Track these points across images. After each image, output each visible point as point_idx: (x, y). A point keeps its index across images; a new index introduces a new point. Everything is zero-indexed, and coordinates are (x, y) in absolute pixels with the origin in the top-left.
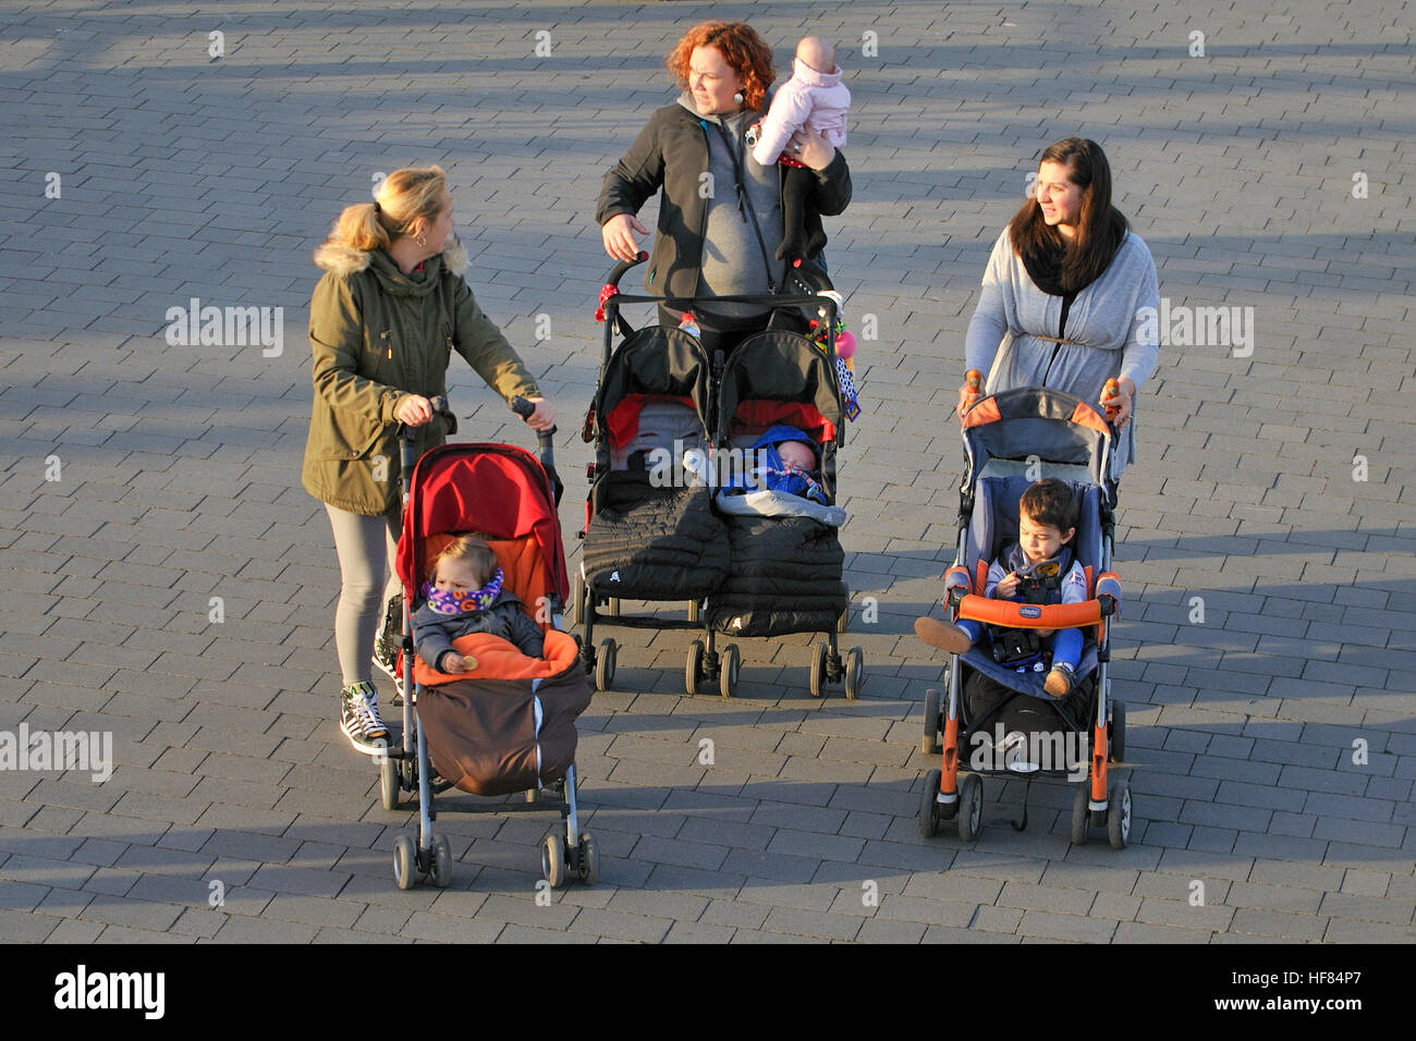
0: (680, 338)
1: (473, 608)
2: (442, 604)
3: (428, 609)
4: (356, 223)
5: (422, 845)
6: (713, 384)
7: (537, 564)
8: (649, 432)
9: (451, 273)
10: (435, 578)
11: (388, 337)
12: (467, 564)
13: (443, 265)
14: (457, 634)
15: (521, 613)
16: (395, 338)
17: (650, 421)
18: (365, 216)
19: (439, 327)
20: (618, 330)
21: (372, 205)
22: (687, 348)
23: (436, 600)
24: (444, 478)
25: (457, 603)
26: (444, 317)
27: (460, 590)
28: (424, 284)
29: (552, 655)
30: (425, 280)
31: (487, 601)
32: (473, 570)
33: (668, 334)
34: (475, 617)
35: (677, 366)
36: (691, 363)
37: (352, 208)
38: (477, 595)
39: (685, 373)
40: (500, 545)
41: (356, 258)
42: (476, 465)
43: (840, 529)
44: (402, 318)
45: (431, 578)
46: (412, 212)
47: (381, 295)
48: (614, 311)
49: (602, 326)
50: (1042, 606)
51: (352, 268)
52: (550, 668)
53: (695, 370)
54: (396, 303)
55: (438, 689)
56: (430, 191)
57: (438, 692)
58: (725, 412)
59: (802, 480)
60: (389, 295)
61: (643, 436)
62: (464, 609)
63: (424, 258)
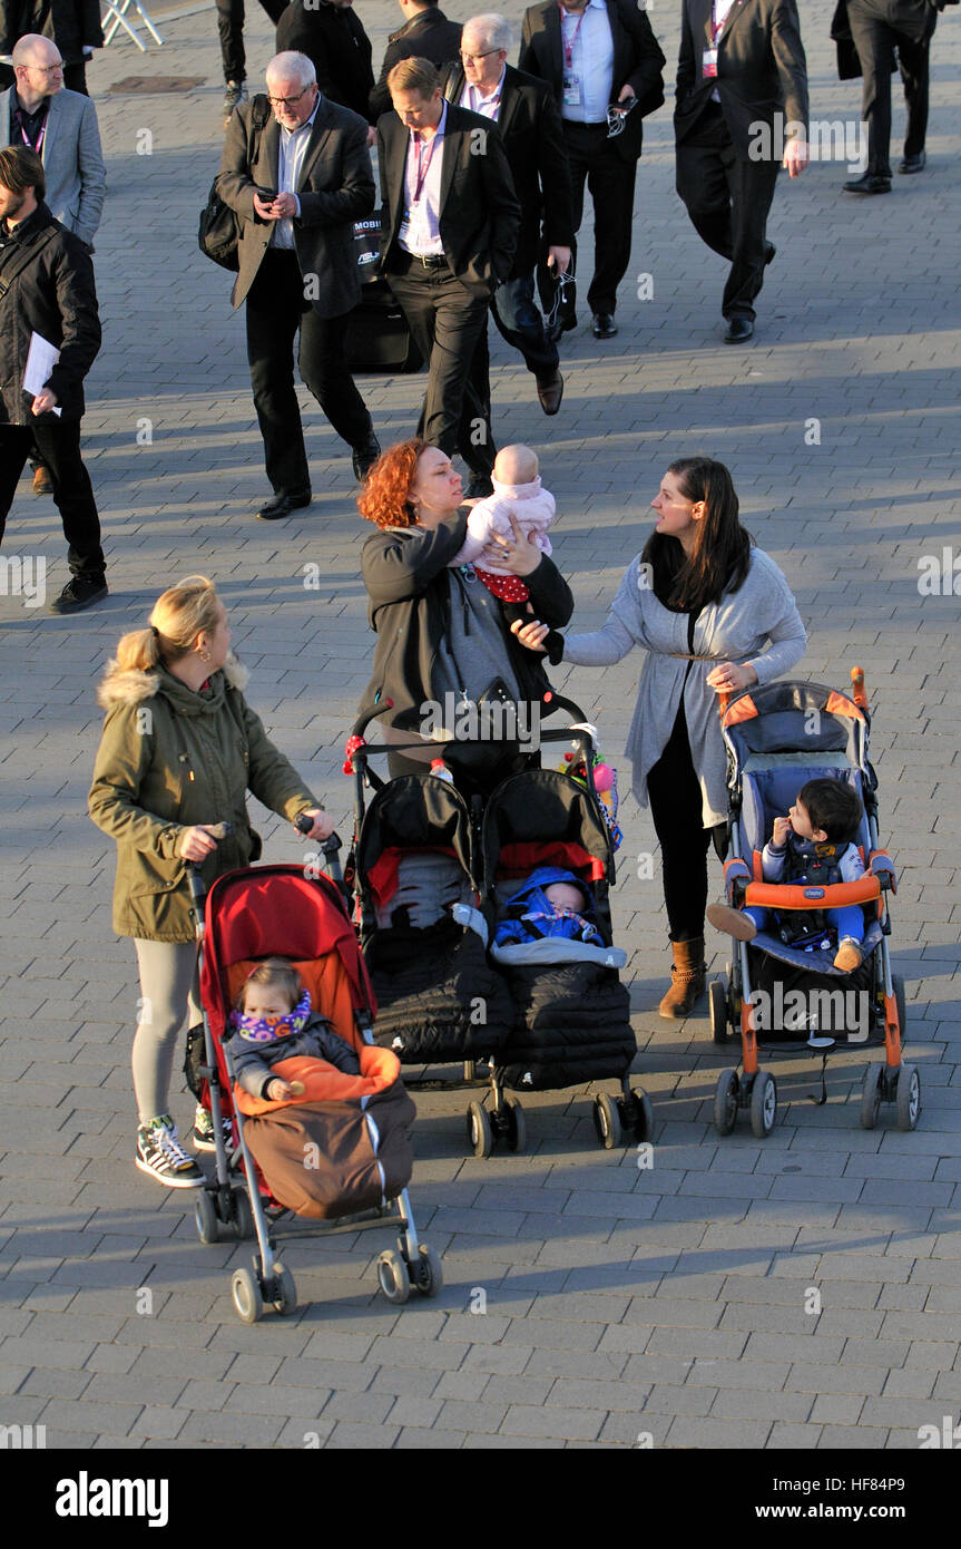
0: (435, 786)
1: (288, 1033)
2: (256, 1031)
3: (241, 1038)
4: (136, 649)
5: (265, 1275)
6: (474, 832)
7: (340, 982)
8: (410, 885)
9: (235, 689)
10: (243, 1005)
11: (187, 759)
12: (273, 990)
13: (226, 681)
14: (275, 1059)
15: (331, 1033)
16: (194, 758)
17: (410, 873)
18: (146, 641)
19: (234, 743)
20: (368, 782)
21: (149, 630)
22: (442, 795)
23: (248, 1029)
24: (239, 905)
25: (271, 1029)
26: (237, 734)
27: (273, 1016)
28: (214, 700)
29: (372, 1071)
30: (214, 696)
31: (299, 1023)
32: (283, 993)
33: (421, 782)
34: (290, 1041)
35: (435, 815)
36: (448, 811)
37: (130, 635)
38: (290, 1019)
39: (444, 822)
40: (302, 966)
41: (144, 684)
42: (268, 889)
43: (620, 971)
44: (198, 737)
45: (239, 1006)
46: (191, 626)
47: (173, 718)
48: (362, 761)
49: (352, 781)
50: (824, 887)
51: (144, 693)
52: (374, 1084)
53: (455, 816)
54: (191, 725)
55: (265, 1117)
56: (204, 603)
57: (266, 1121)
58: (489, 859)
59: (575, 922)
60: (181, 716)
61: (404, 890)
62: (280, 1035)
63: (208, 676)
